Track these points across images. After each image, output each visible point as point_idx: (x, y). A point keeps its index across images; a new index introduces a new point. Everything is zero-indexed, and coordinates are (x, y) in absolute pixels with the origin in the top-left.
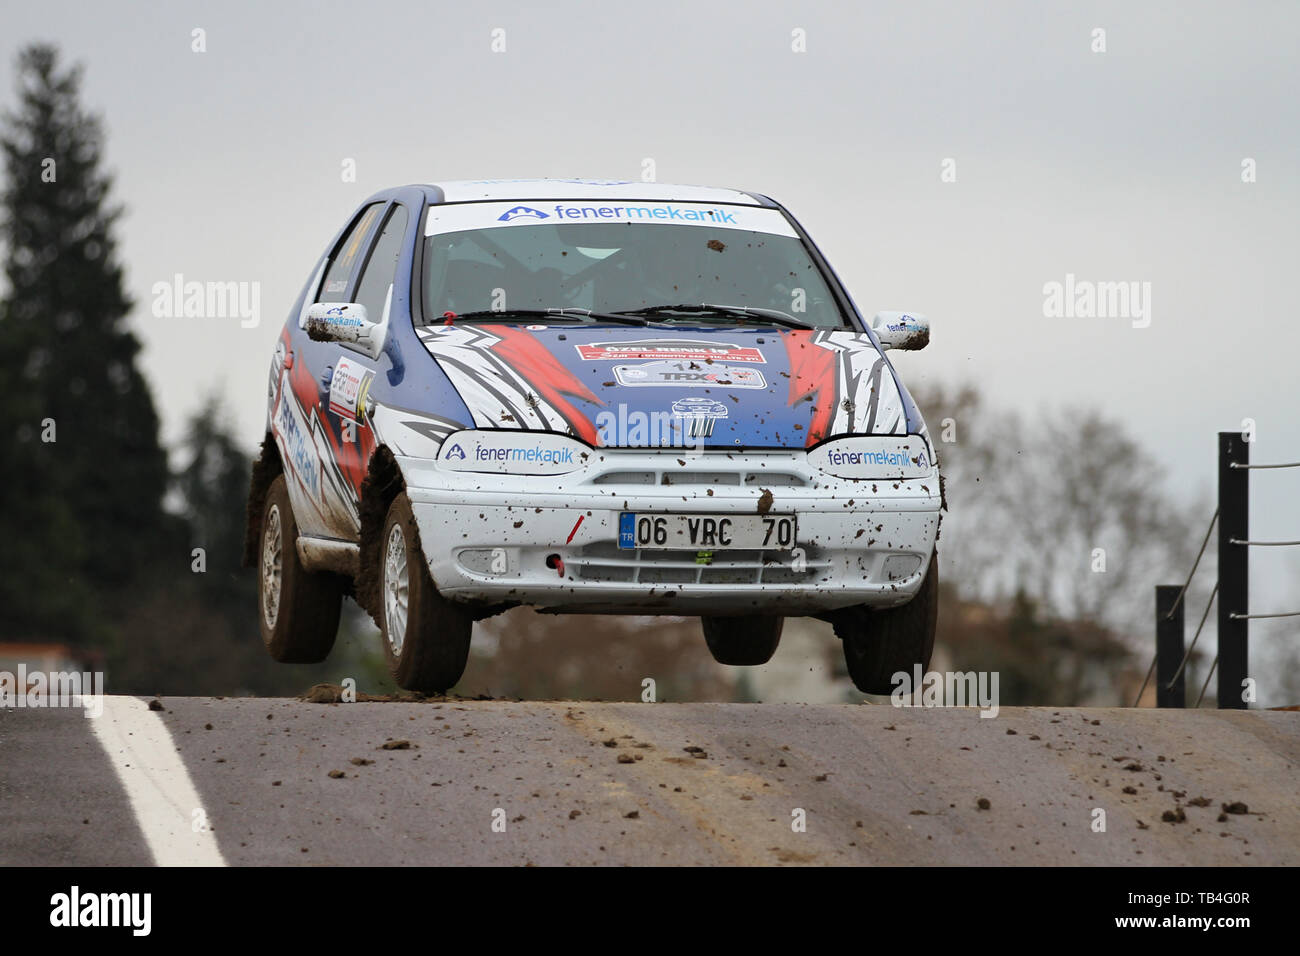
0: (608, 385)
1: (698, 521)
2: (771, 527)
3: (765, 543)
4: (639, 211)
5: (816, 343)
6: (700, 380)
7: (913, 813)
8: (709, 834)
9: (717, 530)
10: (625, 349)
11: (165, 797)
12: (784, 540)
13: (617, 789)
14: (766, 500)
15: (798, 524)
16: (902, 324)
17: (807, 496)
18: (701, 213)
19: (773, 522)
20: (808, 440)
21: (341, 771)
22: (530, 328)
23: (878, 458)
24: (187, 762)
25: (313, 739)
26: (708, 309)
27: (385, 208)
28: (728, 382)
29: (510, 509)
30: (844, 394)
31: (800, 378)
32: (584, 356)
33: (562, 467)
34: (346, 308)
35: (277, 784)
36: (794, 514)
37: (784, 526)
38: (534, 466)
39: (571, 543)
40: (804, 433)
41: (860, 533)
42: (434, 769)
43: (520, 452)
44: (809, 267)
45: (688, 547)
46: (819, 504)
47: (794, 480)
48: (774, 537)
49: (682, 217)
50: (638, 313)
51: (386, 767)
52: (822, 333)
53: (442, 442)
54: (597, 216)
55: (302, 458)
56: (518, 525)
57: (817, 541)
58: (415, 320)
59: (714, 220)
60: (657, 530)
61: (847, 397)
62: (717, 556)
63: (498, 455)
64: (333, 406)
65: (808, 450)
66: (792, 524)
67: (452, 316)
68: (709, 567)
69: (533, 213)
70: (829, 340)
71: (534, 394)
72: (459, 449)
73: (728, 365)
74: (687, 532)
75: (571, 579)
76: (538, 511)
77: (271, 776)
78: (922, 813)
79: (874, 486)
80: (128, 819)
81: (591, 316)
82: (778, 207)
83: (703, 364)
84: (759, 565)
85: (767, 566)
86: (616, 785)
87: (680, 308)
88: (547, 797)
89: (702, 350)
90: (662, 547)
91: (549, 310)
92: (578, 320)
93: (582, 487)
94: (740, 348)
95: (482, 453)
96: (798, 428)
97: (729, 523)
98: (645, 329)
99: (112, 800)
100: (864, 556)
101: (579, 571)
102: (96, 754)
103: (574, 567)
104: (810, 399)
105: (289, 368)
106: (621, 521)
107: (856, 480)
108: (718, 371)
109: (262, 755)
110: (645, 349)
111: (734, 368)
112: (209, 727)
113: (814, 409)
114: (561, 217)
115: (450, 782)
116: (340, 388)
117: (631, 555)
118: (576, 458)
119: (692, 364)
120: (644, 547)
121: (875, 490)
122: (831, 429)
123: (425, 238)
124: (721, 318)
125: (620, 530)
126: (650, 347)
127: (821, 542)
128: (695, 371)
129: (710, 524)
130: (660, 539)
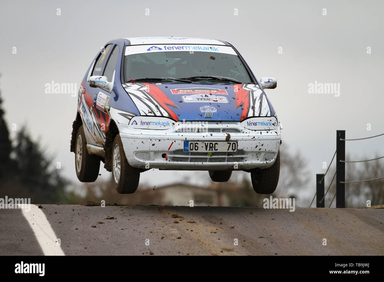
0: (180, 102)
1: (208, 143)
2: (230, 145)
3: (228, 150)
4: (189, 47)
5: (243, 88)
6: (208, 100)
7: (260, 237)
8: (202, 243)
9: (214, 146)
10: (185, 91)
11: (45, 233)
12: (234, 149)
13: (174, 231)
14: (229, 137)
15: (238, 144)
16: (268, 81)
17: (241, 135)
18: (208, 48)
19: (230, 144)
20: (241, 118)
21: (95, 225)
22: (157, 84)
23: (262, 124)
24: (50, 223)
25: (86, 216)
26: (210, 77)
27: (113, 46)
28: (217, 101)
29: (151, 140)
30: (252, 104)
31: (238, 99)
32: (173, 93)
33: (166, 127)
34: (101, 77)
35: (77, 229)
36: (237, 141)
37: (234, 145)
38: (158, 127)
39: (169, 150)
40: (240, 117)
41: (257, 147)
42: (121, 225)
43: (154, 123)
44: (241, 64)
45: (205, 151)
46: (244, 138)
47: (237, 131)
48: (231, 148)
49: (202, 49)
50: (189, 79)
51: (108, 224)
52: (245, 85)
53: (130, 120)
54: (176, 49)
55: (88, 121)
56: (153, 145)
57: (243, 149)
58: (122, 81)
59: (212, 50)
60: (196, 146)
61: (253, 105)
62: (213, 154)
63: (147, 124)
64: (97, 107)
65: (241, 122)
66: (236, 144)
67: (133, 80)
68: (211, 157)
69: (157, 48)
70: (247, 87)
71: (158, 105)
72: (135, 122)
73: (216, 95)
74: (204, 147)
75: (169, 161)
76: (159, 141)
77: (75, 227)
78: (262, 237)
79: (261, 132)
80: (34, 239)
81: (175, 80)
82: (231, 46)
83: (209, 95)
84: (226, 156)
85: (229, 157)
86: (174, 229)
87: (202, 77)
88: (154, 233)
89: (209, 91)
90: (197, 151)
91: (162, 78)
92: (171, 81)
93: (173, 133)
94: (220, 90)
95: (142, 123)
96: (238, 115)
97: (217, 144)
98: (191, 84)
99: (29, 234)
100: (258, 154)
101: (172, 158)
102: (24, 221)
103: (170, 157)
104: (241, 106)
105: (84, 93)
106: (184, 143)
107: (255, 131)
108: (213, 97)
109: (72, 221)
110: (191, 91)
111: (218, 96)
112: (56, 213)
113: (243, 109)
114: (166, 49)
115: (126, 229)
116: (99, 101)
117: (188, 154)
118: (171, 125)
119: (206, 95)
120: (192, 151)
121: (261, 134)
122: (248, 115)
123: (125, 56)
124: (214, 80)
125: (184, 146)
126: (193, 90)
127: (245, 150)
128: (207, 97)
129: (211, 144)
130: (196, 149)
